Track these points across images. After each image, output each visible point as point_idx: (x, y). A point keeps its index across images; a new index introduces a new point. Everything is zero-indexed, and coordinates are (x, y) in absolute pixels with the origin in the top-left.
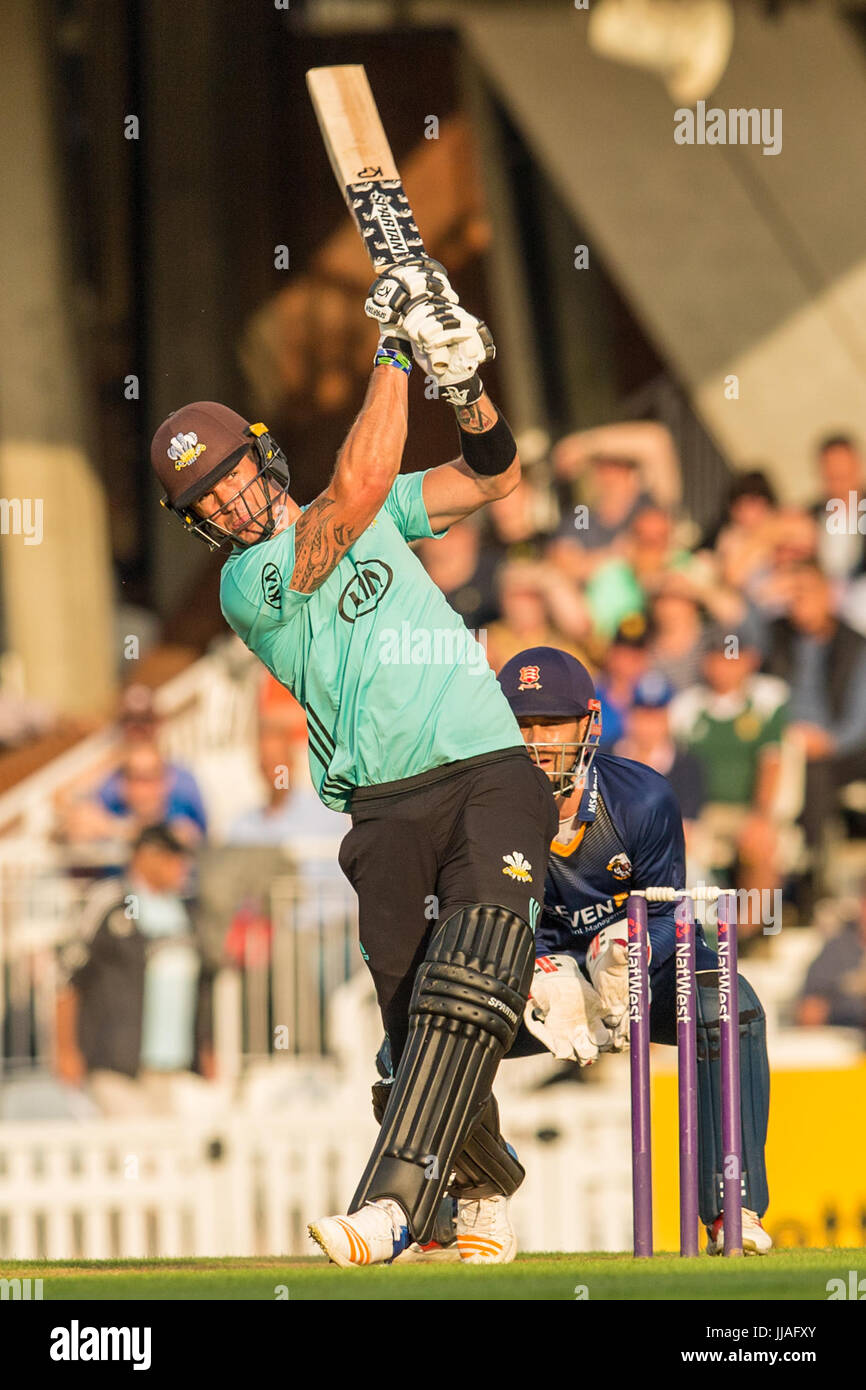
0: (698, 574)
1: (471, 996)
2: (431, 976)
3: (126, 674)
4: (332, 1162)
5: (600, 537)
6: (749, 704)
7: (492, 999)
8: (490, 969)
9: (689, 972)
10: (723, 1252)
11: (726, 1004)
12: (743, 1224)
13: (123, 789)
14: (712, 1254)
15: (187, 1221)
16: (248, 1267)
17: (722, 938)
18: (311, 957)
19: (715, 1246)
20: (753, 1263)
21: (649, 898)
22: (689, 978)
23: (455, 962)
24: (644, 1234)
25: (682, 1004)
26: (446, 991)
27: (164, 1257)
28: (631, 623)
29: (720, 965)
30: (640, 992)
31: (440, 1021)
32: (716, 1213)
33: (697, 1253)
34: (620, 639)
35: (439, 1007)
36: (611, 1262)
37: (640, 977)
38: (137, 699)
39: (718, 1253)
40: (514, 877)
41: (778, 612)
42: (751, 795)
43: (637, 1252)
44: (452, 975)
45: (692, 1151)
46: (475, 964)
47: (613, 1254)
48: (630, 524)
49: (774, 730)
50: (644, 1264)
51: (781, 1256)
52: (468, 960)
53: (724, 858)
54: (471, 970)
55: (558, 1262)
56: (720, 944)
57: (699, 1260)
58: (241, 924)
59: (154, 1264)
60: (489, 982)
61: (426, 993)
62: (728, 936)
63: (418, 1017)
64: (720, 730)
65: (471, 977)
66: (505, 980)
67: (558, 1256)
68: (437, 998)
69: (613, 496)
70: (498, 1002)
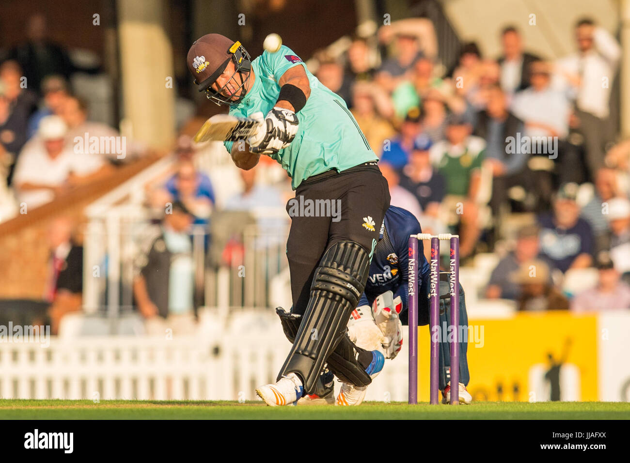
0: (444, 89)
1: (339, 282)
2: (321, 273)
3: (180, 130)
4: (270, 358)
5: (399, 71)
6: (467, 150)
7: (348, 284)
8: (348, 271)
9: (436, 273)
10: (450, 403)
11: (453, 288)
12: (459, 390)
13: (177, 183)
14: (444, 404)
15: (203, 384)
16: (230, 405)
17: (452, 257)
18: (263, 263)
19: (446, 400)
20: (463, 408)
21: (419, 238)
22: (437, 276)
23: (332, 267)
24: (413, 394)
25: (433, 287)
26: (327, 279)
27: (191, 400)
28: (412, 111)
29: (451, 270)
30: (414, 282)
31: (324, 293)
32: (445, 385)
33: (437, 403)
34: (408, 119)
35: (324, 286)
36: (397, 406)
37: (414, 275)
38: (184, 142)
39: (447, 403)
40: (367, 228)
41: (481, 107)
42: (467, 192)
43: (410, 402)
44: (330, 272)
45: (436, 356)
46: (341, 268)
47: (398, 402)
48: (414, 65)
49: (478, 162)
50: (413, 407)
51: (477, 405)
52: (339, 266)
53: (454, 221)
54: (339, 270)
55: (373, 406)
56: (451, 260)
57: (438, 406)
58: (230, 246)
59: (187, 403)
60: (347, 276)
61: (318, 280)
62: (455, 257)
63: (314, 292)
64: (453, 162)
65: (339, 274)
66: (355, 276)
67: (374, 403)
68: (323, 283)
69: (405, 53)
70: (351, 285)
